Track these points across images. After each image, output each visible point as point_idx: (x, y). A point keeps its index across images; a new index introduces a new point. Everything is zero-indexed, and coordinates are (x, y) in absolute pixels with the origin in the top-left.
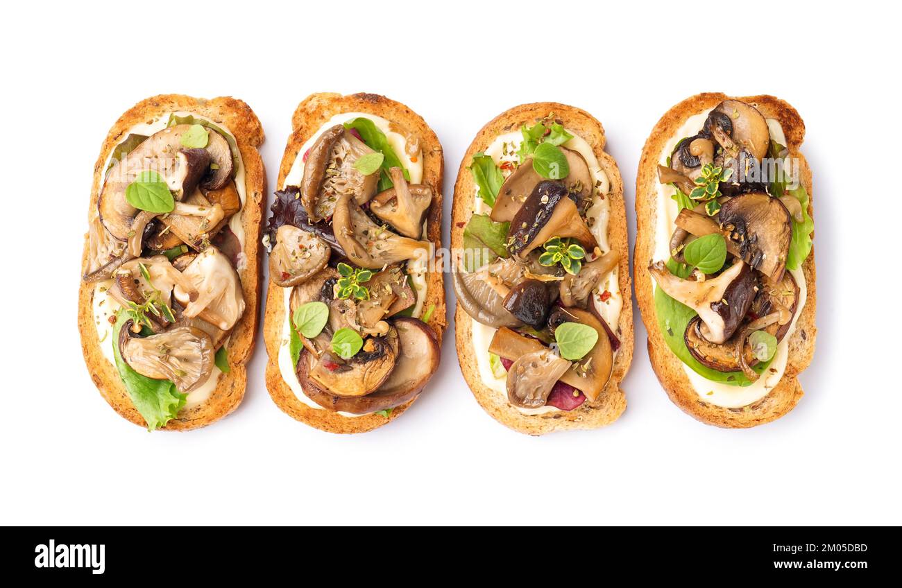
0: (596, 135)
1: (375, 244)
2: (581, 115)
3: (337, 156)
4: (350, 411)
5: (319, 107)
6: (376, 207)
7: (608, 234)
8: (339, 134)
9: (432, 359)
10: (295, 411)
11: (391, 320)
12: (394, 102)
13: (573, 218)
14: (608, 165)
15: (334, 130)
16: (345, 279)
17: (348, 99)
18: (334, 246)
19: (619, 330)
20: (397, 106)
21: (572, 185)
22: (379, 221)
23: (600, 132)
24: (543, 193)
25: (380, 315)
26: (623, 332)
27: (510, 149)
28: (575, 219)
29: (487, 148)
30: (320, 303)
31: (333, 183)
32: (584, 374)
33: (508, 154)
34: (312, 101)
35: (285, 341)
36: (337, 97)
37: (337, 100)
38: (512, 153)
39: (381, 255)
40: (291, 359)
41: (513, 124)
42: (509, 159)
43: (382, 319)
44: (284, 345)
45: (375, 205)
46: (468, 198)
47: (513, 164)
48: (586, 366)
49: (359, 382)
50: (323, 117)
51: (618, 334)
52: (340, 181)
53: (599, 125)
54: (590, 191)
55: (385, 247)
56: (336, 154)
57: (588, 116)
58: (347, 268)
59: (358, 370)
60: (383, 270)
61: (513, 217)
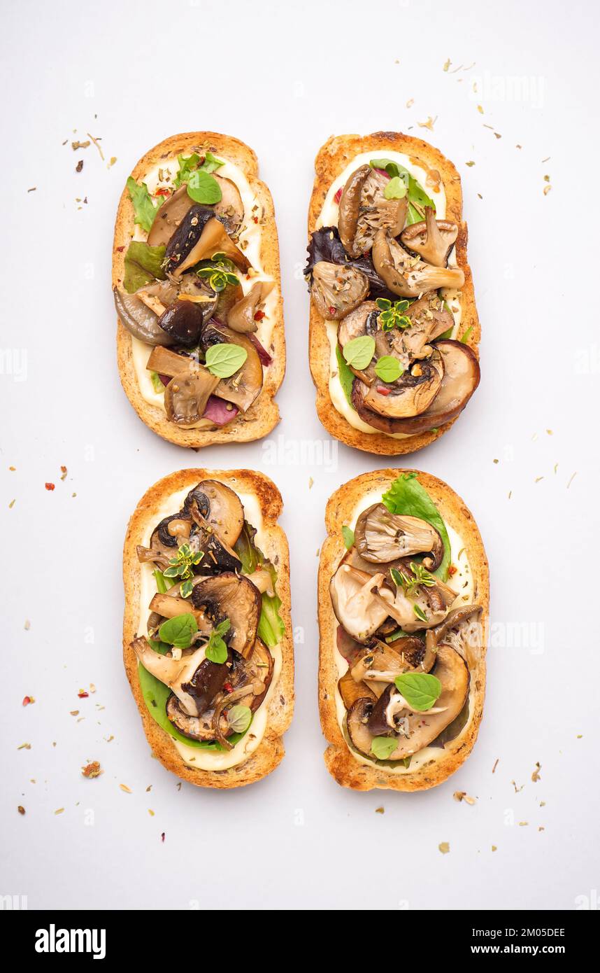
0: (249, 161)
1: (411, 274)
2: (234, 143)
3: (367, 194)
4: (405, 432)
5: (341, 149)
6: (406, 239)
7: (261, 256)
8: (366, 174)
9: (473, 377)
10: (348, 438)
11: (433, 343)
12: (411, 138)
13: (223, 239)
14: (261, 191)
15: (362, 170)
16: (386, 312)
17: (366, 139)
18: (373, 279)
19: (272, 347)
20: (414, 141)
21: (224, 210)
22: (412, 253)
23: (253, 159)
24: (193, 216)
25: (424, 341)
26: (275, 349)
27: (165, 175)
28: (225, 240)
29: (145, 175)
30: (366, 337)
31: (367, 219)
32: (236, 389)
33: (164, 180)
34: (333, 144)
35: (333, 373)
36: (356, 138)
37: (357, 141)
38: (168, 180)
39: (417, 285)
40: (342, 389)
41: (169, 152)
42: (166, 185)
43: (426, 344)
44: (333, 377)
45: (406, 237)
46: (127, 223)
47: (170, 190)
48: (237, 381)
49: (411, 403)
50: (345, 158)
51: (271, 351)
52: (375, 216)
53: (251, 152)
54: (241, 216)
55: (420, 276)
56: (366, 192)
57: (242, 144)
58: (385, 302)
59: (409, 392)
60: (419, 298)
61: (168, 240)
